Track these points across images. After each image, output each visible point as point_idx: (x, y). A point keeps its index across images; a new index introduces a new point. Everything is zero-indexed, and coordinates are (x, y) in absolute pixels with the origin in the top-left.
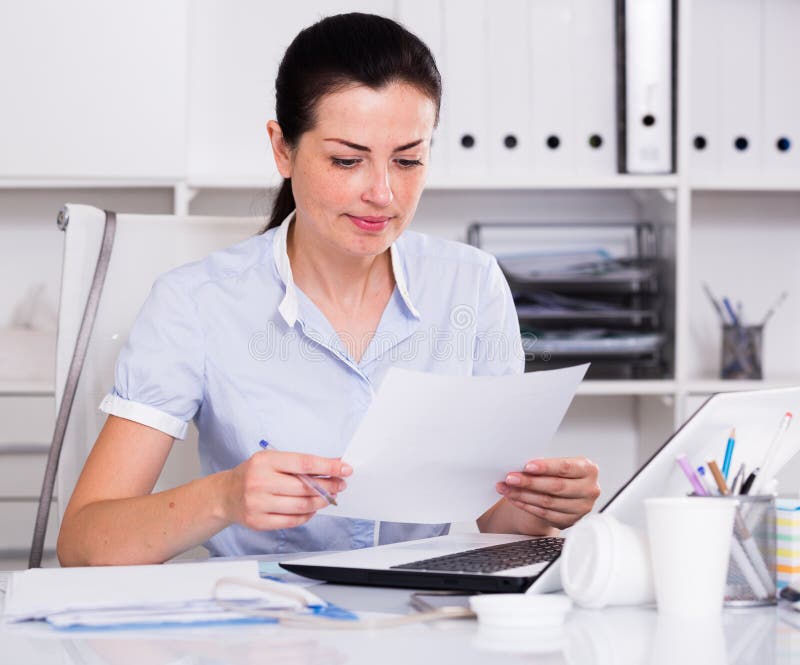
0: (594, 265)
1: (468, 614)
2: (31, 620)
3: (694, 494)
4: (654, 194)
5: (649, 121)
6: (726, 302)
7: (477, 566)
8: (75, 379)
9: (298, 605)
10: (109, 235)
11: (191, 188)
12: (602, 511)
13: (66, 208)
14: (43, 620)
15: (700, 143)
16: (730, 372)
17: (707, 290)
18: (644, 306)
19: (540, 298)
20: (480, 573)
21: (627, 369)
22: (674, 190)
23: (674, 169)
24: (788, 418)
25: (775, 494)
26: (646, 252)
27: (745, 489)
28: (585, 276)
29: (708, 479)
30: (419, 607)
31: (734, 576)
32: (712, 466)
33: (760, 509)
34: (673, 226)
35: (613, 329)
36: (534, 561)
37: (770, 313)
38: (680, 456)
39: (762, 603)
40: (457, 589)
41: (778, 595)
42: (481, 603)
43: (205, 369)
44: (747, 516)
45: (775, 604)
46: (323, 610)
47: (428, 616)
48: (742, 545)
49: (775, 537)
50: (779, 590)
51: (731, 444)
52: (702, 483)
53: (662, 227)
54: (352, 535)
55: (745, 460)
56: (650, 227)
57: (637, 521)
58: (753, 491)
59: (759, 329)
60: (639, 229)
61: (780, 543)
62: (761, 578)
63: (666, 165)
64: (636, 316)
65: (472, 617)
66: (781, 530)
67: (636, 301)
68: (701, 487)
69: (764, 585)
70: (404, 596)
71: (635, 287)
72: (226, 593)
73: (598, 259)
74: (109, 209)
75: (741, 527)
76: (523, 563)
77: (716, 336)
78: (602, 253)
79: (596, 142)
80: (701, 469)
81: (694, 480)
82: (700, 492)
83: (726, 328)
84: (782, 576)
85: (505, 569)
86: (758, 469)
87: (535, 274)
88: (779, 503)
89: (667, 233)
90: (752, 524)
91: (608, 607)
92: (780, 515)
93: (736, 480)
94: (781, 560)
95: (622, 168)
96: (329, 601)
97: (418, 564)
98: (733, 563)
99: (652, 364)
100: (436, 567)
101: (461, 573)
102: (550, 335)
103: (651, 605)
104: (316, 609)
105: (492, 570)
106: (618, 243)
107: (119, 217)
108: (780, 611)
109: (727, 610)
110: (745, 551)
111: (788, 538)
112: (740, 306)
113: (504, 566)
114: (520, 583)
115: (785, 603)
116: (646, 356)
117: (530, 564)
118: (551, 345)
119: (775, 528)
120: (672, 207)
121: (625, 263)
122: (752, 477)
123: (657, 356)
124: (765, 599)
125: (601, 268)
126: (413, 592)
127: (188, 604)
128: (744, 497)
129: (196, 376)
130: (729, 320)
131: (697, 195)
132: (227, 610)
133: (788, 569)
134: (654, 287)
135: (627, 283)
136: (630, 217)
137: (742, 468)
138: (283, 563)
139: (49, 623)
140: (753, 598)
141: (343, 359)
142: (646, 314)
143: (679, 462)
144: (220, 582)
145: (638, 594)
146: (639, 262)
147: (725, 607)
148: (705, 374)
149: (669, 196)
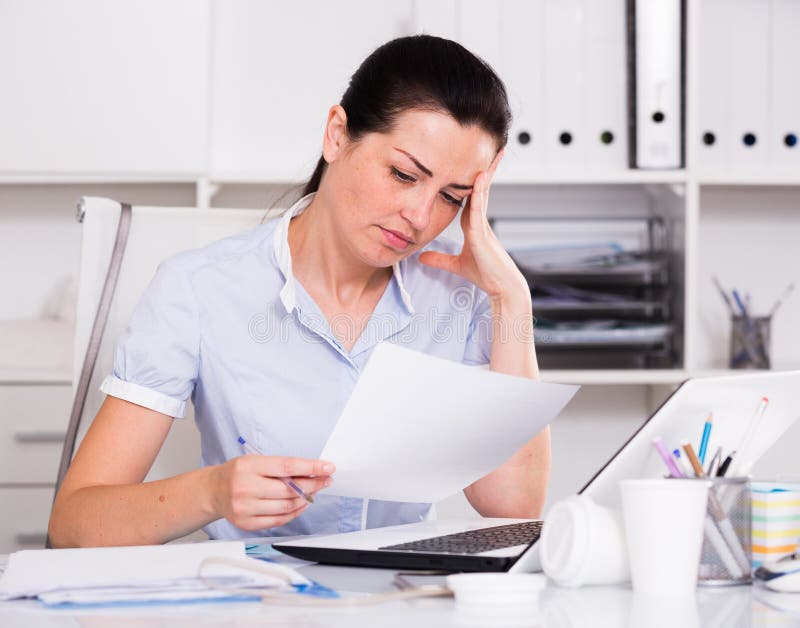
0: (605, 258)
1: (444, 592)
2: (24, 598)
3: (671, 477)
4: (664, 188)
5: (658, 117)
6: (735, 294)
7: (463, 547)
8: (90, 367)
9: (284, 584)
10: (124, 227)
11: (213, 183)
12: (581, 492)
13: (83, 201)
14: (35, 598)
15: (709, 139)
16: (738, 362)
17: (716, 282)
18: (655, 298)
19: (553, 290)
20: (464, 554)
21: (640, 359)
22: (684, 184)
23: (683, 164)
24: (764, 403)
25: (750, 476)
26: (658, 245)
27: (721, 471)
28: (596, 269)
29: (684, 462)
30: (401, 586)
31: (708, 555)
32: (688, 449)
33: (736, 490)
34: (682, 220)
35: (623, 320)
36: (520, 542)
37: (778, 304)
38: (657, 439)
39: (738, 582)
40: (440, 569)
41: (753, 576)
42: (458, 581)
43: (200, 351)
44: (723, 497)
45: (750, 584)
46: (307, 589)
47: (407, 594)
48: (717, 526)
49: (750, 518)
50: (754, 569)
51: (708, 428)
52: (678, 466)
53: (673, 221)
54: (340, 519)
55: (721, 443)
56: (660, 220)
57: (613, 502)
58: (730, 473)
59: (767, 320)
60: (651, 223)
61: (756, 525)
62: (736, 558)
63: (675, 160)
64: (648, 308)
65: (450, 595)
66: (756, 511)
67: (648, 293)
68: (677, 469)
69: (739, 565)
70: (388, 576)
71: (647, 279)
72: (211, 571)
73: (610, 252)
74: (125, 202)
75: (716, 507)
76: (509, 544)
77: (725, 327)
78: (615, 246)
79: (608, 138)
80: (676, 452)
81: (671, 463)
82: (676, 474)
83: (735, 319)
84: (757, 557)
85: (490, 550)
86: (735, 452)
87: (547, 266)
88: (754, 485)
89: (677, 227)
90: (727, 506)
91: (585, 586)
92: (755, 497)
93: (712, 463)
94: (756, 540)
95: (633, 164)
96: (314, 579)
97: (407, 546)
98: (706, 541)
99: (663, 354)
100: (424, 548)
101: (447, 553)
102: (562, 326)
103: (627, 584)
104: (301, 588)
105: (477, 550)
106: (630, 236)
107: (135, 209)
108: (756, 590)
109: (702, 590)
110: (720, 532)
111: (764, 519)
112: (748, 298)
113: (488, 547)
114: (503, 563)
115: (759, 583)
116: (658, 346)
117: (515, 545)
118: (563, 336)
119: (750, 510)
120: (681, 201)
121: (638, 257)
122: (728, 460)
123: (667, 346)
124: (739, 579)
125: (612, 261)
126: (396, 572)
127: (176, 583)
128: (720, 479)
129: (192, 356)
130: (738, 311)
131: (705, 189)
132: (212, 589)
133: (764, 550)
134: (664, 279)
135: (640, 275)
136: (644, 211)
137: (719, 451)
138: (275, 544)
139: (41, 601)
140: (728, 577)
141: (336, 347)
142: (658, 305)
143: (655, 446)
144: (207, 562)
145: (614, 573)
146: (650, 255)
147: (699, 586)
148: (716, 365)
149: (679, 190)
